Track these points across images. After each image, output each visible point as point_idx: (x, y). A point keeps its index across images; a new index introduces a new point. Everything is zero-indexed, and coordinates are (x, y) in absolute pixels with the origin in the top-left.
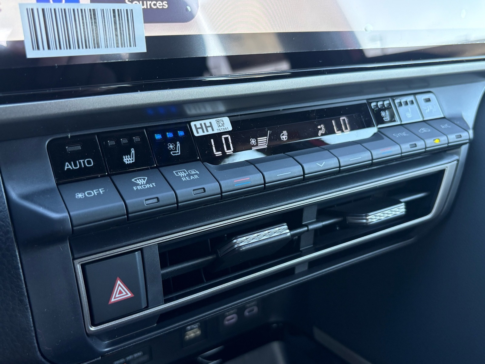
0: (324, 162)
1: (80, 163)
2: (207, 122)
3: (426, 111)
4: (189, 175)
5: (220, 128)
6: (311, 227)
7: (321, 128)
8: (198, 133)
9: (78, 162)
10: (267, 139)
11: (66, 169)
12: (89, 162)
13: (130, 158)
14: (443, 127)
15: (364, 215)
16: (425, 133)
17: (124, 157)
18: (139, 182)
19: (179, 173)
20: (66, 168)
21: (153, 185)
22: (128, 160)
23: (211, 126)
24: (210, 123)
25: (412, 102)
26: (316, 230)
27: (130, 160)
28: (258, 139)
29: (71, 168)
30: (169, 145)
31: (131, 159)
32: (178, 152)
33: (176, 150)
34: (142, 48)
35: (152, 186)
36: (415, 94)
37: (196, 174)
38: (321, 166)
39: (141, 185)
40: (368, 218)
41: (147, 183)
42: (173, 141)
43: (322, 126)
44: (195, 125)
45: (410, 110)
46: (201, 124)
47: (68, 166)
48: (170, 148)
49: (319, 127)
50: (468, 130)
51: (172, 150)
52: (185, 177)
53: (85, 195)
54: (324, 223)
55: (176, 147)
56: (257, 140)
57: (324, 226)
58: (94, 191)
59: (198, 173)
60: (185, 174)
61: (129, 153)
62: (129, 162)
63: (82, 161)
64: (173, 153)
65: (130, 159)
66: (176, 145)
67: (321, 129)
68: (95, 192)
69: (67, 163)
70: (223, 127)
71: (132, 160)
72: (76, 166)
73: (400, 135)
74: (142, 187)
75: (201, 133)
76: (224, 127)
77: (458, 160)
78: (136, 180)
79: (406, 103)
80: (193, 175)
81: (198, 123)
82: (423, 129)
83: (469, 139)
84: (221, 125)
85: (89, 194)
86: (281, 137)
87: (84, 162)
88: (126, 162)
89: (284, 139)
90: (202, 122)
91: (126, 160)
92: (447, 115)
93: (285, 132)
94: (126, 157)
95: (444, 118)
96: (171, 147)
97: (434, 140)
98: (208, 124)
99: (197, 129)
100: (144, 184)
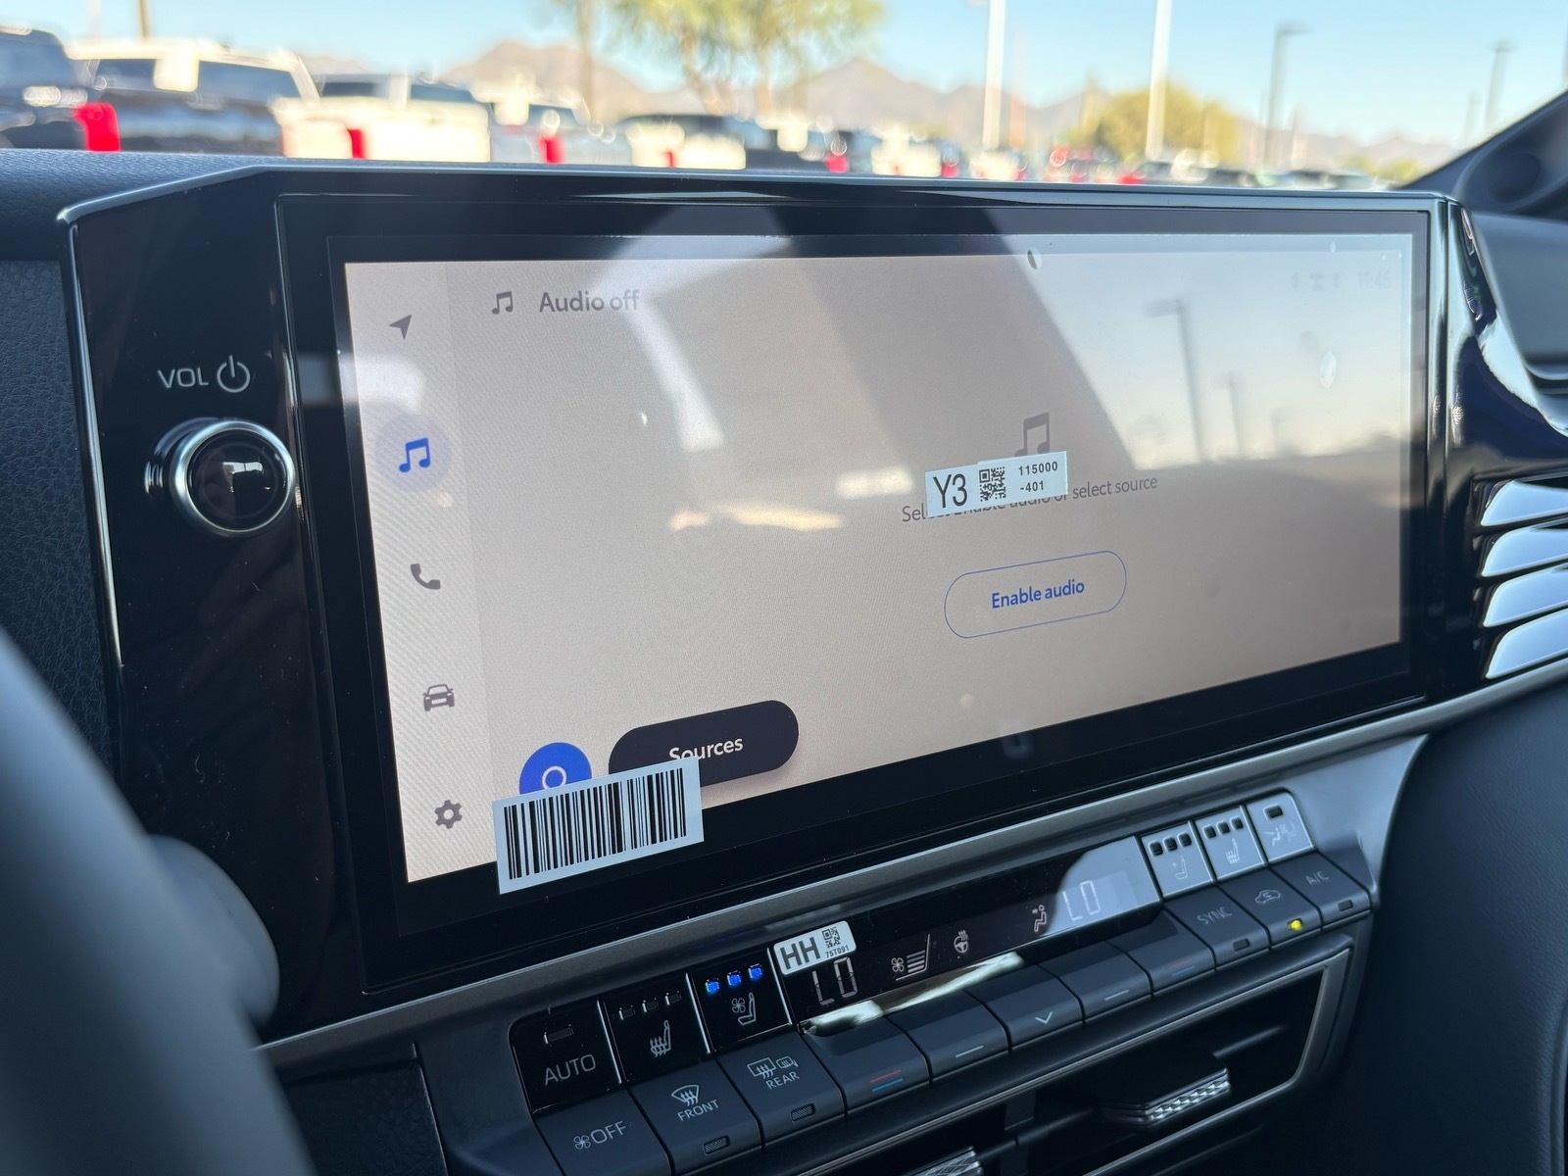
0: (1051, 1014)
1: (571, 1066)
2: (805, 939)
3: (1274, 840)
4: (779, 1073)
5: (831, 949)
6: (1024, 1139)
7: (1040, 912)
8: (788, 967)
9: (569, 1064)
10: (925, 954)
11: (547, 1083)
12: (588, 1063)
13: (663, 1042)
14: (1311, 881)
15: (1138, 1106)
16: (1270, 902)
17: (651, 1042)
18: (686, 1100)
19: (758, 1069)
20: (547, 1080)
21: (712, 1105)
22: (659, 1048)
23: (814, 947)
24: (812, 940)
25: (1239, 825)
26: (1034, 1145)
27: (662, 1048)
28: (908, 957)
29: (557, 1080)
30: (735, 1002)
31: (664, 1045)
32: (752, 1016)
33: (747, 1013)
34: (695, 835)
35: (711, 1109)
36: (1244, 803)
37: (792, 1068)
38: (1046, 1022)
39: (691, 1107)
40: (1147, 1112)
41: (702, 1100)
42: (741, 991)
43: (1042, 908)
44: (783, 950)
45: (1235, 844)
46: (794, 946)
47: (550, 1076)
48: (736, 1010)
49: (1035, 911)
50: (1368, 887)
51: (740, 1015)
52: (771, 1078)
53: (591, 1140)
54: (1052, 1126)
55: (747, 1005)
56: (905, 960)
57: (1053, 1134)
58: (606, 1128)
59: (796, 1065)
60: (771, 1070)
61: (660, 1033)
62: (661, 1053)
63: (574, 1061)
64: (743, 1021)
65: (661, 1045)
66: (747, 1000)
67: (1038, 916)
68: (608, 1133)
69: (548, 1070)
70: (837, 947)
71: (667, 1047)
72: (564, 1073)
73: (1212, 915)
74: (693, 1113)
75: (795, 968)
76: (840, 946)
77: (1350, 946)
78: (678, 1094)
79: (1226, 829)
80: (787, 1072)
81: (787, 945)
82: (1265, 894)
83: (1371, 908)
84: (833, 941)
85: (599, 1136)
86: (956, 946)
87: (578, 1063)
88: (656, 1053)
89: (962, 948)
90: (796, 940)
91: (655, 1047)
92: (1326, 836)
93: (963, 934)
94: (656, 1041)
95: (1315, 852)
96: (738, 1006)
97: (1290, 923)
98: (808, 944)
99: (786, 958)
100: (695, 1105)
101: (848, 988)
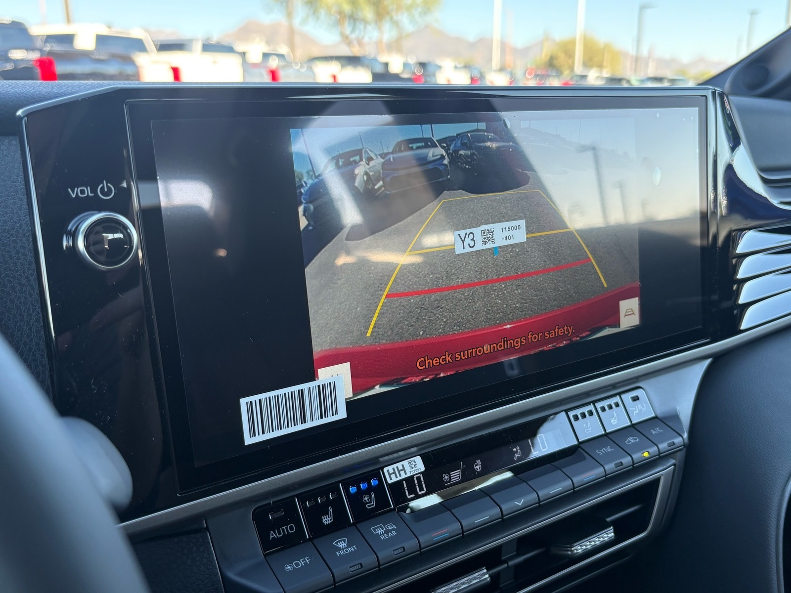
0: (523, 500)
1: (283, 530)
2: (399, 465)
3: (635, 412)
4: (387, 532)
5: (412, 470)
6: (511, 563)
7: (517, 450)
8: (391, 479)
10: (460, 472)
11: (271, 539)
12: (291, 528)
14: (654, 432)
15: (568, 546)
18: (341, 546)
19: (376, 530)
20: (271, 537)
21: (354, 548)
22: (327, 520)
23: (404, 469)
24: (403, 465)
25: (617, 405)
26: (517, 566)
27: (328, 520)
28: (451, 473)
29: (276, 537)
30: (364, 497)
31: (329, 519)
32: (373, 504)
33: (371, 502)
34: (342, 414)
35: (353, 550)
36: (620, 394)
37: (393, 529)
38: (520, 504)
39: (343, 549)
40: (573, 549)
41: (349, 546)
42: (368, 492)
43: (518, 448)
44: (388, 471)
45: (615, 414)
46: (394, 469)
47: (272, 535)
48: (365, 501)
49: (515, 450)
50: (682, 434)
51: (367, 503)
52: (383, 534)
53: (293, 566)
54: (525, 557)
55: (370, 498)
56: (450, 475)
57: (526, 561)
58: (301, 560)
59: (395, 527)
60: (383, 531)
61: (327, 513)
62: (328, 523)
63: (284, 527)
64: (369, 506)
66: (371, 496)
67: (516, 452)
68: (301, 563)
69: (272, 532)
70: (415, 469)
71: (331, 520)
72: (280, 534)
73: (604, 450)
74: (344, 552)
75: (394, 479)
76: (417, 468)
77: (674, 465)
78: (336, 543)
79: (610, 407)
80: (391, 531)
81: (390, 468)
83: (684, 445)
84: (413, 466)
85: (297, 564)
86: (475, 468)
87: (287, 528)
88: (325, 523)
89: (478, 469)
90: (394, 466)
91: (325, 520)
92: (660, 412)
93: (478, 461)
95: (656, 418)
96: (366, 499)
97: (643, 453)
98: (400, 468)
99: (390, 475)
100: (345, 548)
101: (421, 489)
